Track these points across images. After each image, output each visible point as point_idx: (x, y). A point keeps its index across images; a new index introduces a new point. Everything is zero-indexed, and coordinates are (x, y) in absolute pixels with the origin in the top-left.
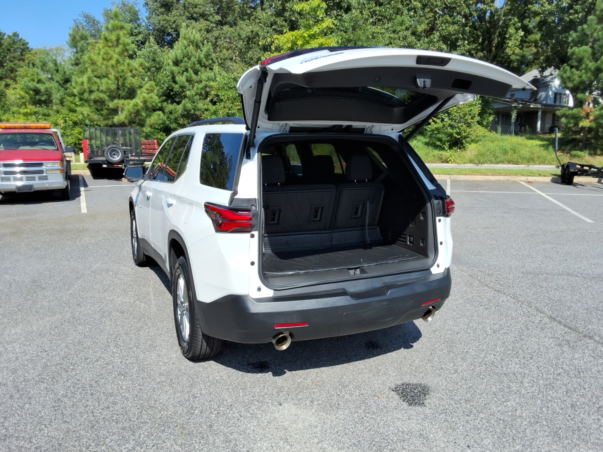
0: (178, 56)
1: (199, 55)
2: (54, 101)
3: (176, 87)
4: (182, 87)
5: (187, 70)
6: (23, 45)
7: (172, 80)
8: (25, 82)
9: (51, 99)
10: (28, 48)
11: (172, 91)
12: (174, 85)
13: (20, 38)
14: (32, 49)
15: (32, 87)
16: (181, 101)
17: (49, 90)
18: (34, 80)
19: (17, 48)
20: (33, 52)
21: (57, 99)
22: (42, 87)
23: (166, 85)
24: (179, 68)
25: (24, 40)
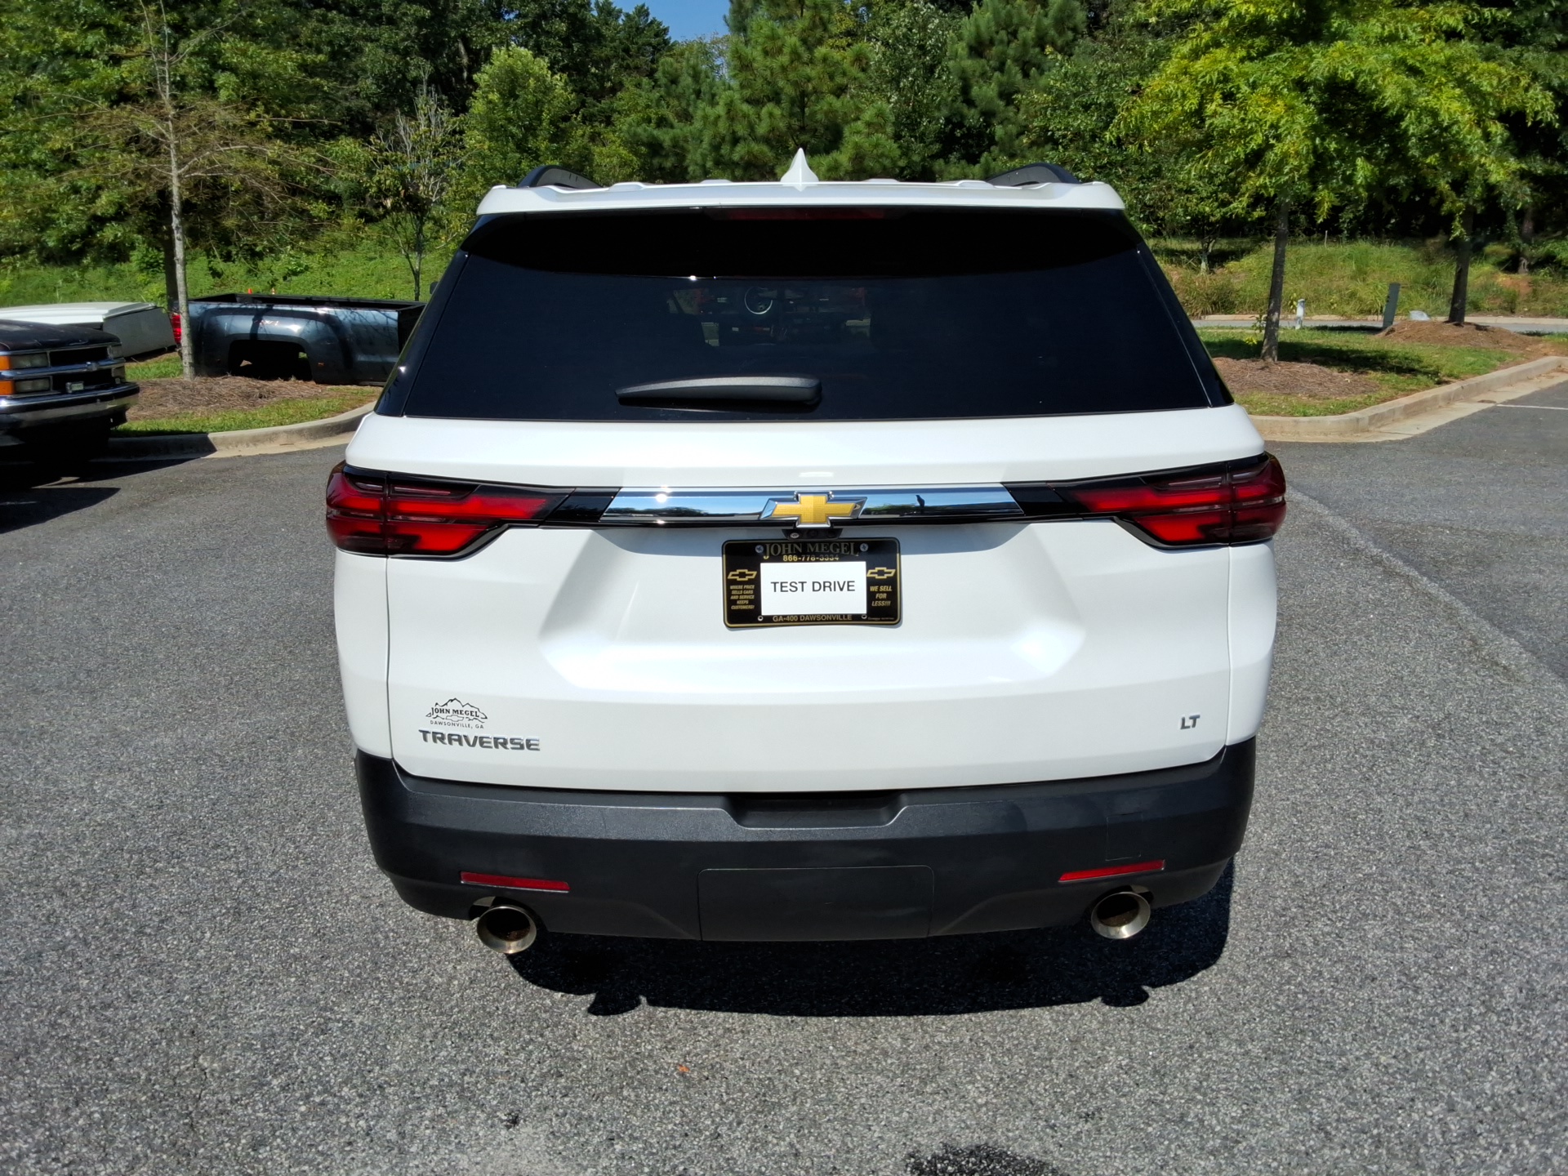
0: (983, 29)
1: (1039, 21)
2: (691, 169)
3: (973, 117)
4: (989, 115)
5: (1001, 68)
6: (657, 35)
7: (960, 99)
8: (630, 125)
9: (685, 164)
10: (666, 42)
11: (960, 125)
12: (965, 109)
13: (650, 18)
14: (675, 43)
15: (644, 137)
16: (979, 156)
17: (681, 143)
18: (649, 121)
19: (644, 44)
20: (677, 50)
21: (697, 164)
22: (665, 136)
23: (945, 112)
24: (984, 61)
25: (660, 24)
